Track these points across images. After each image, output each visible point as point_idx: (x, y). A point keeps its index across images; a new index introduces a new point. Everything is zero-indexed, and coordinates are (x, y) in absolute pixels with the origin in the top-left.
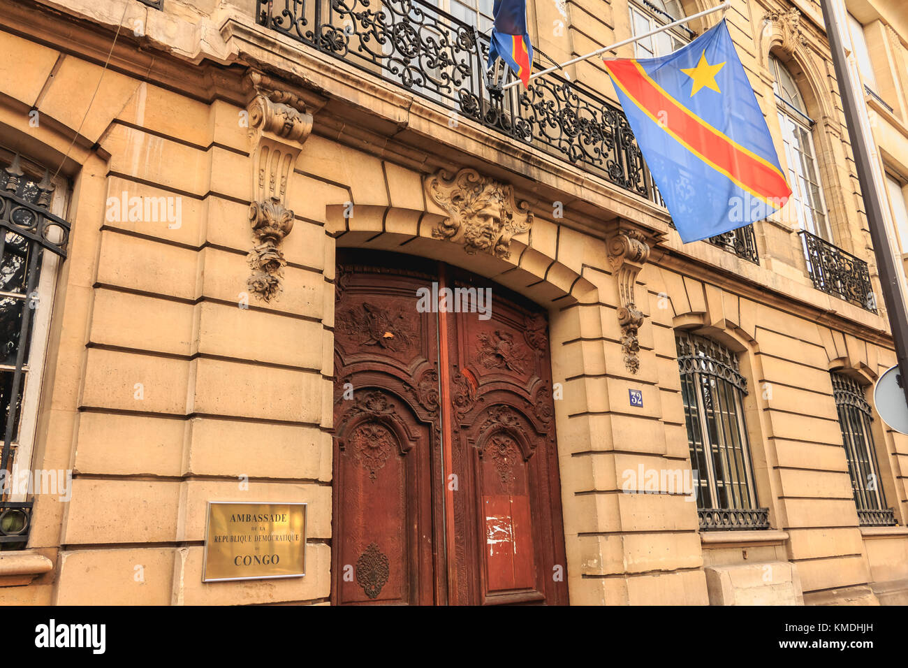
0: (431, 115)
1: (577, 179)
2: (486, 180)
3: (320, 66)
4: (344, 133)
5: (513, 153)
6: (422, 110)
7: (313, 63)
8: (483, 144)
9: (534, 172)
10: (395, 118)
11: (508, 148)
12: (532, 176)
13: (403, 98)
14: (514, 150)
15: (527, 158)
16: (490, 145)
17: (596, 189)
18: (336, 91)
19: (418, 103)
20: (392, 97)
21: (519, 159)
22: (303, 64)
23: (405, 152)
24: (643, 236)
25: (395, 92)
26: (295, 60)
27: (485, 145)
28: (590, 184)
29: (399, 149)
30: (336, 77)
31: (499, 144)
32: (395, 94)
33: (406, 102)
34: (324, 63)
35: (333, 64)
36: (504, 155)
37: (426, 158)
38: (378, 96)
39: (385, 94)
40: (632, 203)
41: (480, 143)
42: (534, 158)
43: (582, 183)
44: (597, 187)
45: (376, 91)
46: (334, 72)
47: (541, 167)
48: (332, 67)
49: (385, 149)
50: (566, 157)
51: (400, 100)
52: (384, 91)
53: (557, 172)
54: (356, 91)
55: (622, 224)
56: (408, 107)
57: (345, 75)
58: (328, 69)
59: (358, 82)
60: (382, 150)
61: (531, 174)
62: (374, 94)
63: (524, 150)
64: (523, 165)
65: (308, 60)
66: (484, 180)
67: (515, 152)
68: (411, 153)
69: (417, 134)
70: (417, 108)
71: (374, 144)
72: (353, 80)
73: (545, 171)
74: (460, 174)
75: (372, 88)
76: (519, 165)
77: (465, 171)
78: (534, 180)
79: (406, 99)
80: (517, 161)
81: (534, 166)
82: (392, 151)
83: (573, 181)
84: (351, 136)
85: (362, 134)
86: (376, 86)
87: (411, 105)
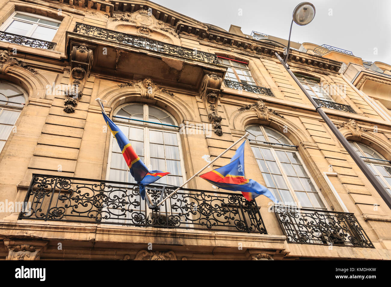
0: (109, 231)
1: (211, 237)
2: (153, 253)
3: (42, 227)
4: (65, 254)
5: (164, 235)
6: (103, 231)
7: (38, 227)
8: (144, 236)
9: (181, 241)
10: (87, 239)
11: (160, 234)
12: (179, 244)
13: (91, 228)
14: (164, 233)
15: (174, 235)
16: (149, 235)
17: (226, 238)
18: (51, 236)
19: (100, 227)
20: (85, 229)
21: (169, 237)
22: (33, 229)
23: (103, 253)
24: (268, 255)
25: (86, 227)
26: (28, 229)
27: (146, 236)
28: (220, 237)
29: (99, 252)
30: (51, 230)
31: (154, 233)
32: (86, 228)
33: (93, 230)
34: (43, 226)
35: (49, 225)
36: (159, 238)
37: (116, 252)
38: (76, 231)
39: (80, 229)
40: (253, 239)
41: (143, 236)
42: (178, 234)
43: (215, 237)
44: (226, 237)
45: (75, 229)
46: (50, 228)
47: (185, 237)
48: (48, 226)
49: (91, 254)
50: (206, 227)
51: (89, 230)
52: (80, 228)
53: (196, 237)
54: (63, 233)
55: (251, 252)
56: (95, 231)
57: (56, 227)
58: (46, 228)
59: (64, 228)
60: (90, 255)
61: (178, 242)
62: (74, 231)
63: (171, 232)
64: (172, 239)
65: (35, 227)
66: (152, 254)
67: (166, 234)
68: (106, 252)
69: (102, 242)
70: (100, 230)
71: (84, 254)
72: (61, 228)
73: (189, 238)
74: (138, 254)
75: (72, 229)
76: (170, 240)
77: (141, 252)
78: (182, 245)
79: (92, 228)
80: (168, 239)
81: (180, 238)
82: (96, 254)
83: (209, 238)
84: (70, 254)
85: (75, 251)
86: (74, 227)
87: (96, 230)
